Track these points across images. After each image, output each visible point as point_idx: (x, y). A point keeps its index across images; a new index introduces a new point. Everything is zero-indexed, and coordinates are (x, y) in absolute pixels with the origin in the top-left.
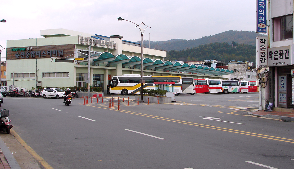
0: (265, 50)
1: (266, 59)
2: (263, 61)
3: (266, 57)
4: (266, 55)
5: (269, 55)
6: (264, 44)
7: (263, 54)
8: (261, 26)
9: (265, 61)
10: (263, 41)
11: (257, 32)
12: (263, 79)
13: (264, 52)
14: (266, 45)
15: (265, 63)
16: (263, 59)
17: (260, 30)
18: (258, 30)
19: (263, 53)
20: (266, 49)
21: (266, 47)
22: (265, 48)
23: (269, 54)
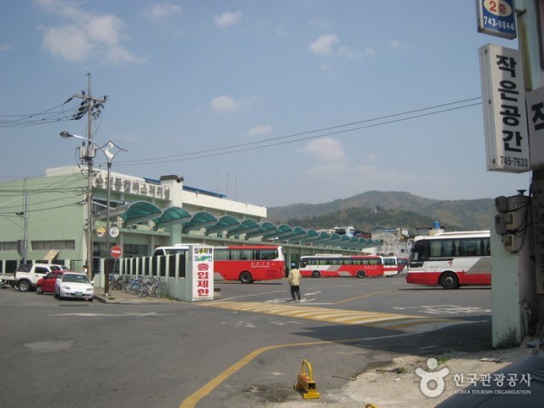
0: (516, 100)
1: (524, 134)
2: (513, 143)
3: (522, 128)
4: (522, 120)
5: (535, 120)
6: (513, 75)
7: (512, 114)
8: (497, 8)
9: (518, 144)
10: (507, 65)
11: (482, 27)
12: (509, 220)
13: (516, 109)
14: (519, 81)
15: (520, 151)
16: (510, 134)
17: (492, 22)
18: (484, 20)
19: (512, 111)
20: (521, 97)
21: (520, 87)
22: (517, 93)
23: (532, 114)
